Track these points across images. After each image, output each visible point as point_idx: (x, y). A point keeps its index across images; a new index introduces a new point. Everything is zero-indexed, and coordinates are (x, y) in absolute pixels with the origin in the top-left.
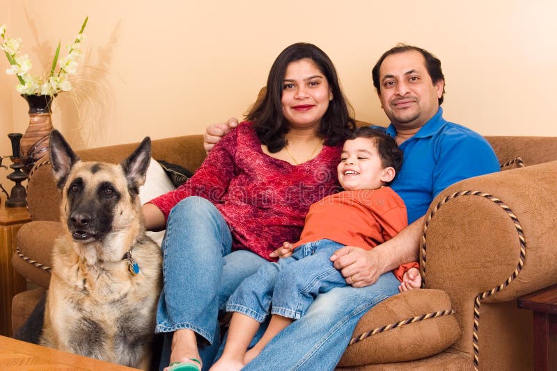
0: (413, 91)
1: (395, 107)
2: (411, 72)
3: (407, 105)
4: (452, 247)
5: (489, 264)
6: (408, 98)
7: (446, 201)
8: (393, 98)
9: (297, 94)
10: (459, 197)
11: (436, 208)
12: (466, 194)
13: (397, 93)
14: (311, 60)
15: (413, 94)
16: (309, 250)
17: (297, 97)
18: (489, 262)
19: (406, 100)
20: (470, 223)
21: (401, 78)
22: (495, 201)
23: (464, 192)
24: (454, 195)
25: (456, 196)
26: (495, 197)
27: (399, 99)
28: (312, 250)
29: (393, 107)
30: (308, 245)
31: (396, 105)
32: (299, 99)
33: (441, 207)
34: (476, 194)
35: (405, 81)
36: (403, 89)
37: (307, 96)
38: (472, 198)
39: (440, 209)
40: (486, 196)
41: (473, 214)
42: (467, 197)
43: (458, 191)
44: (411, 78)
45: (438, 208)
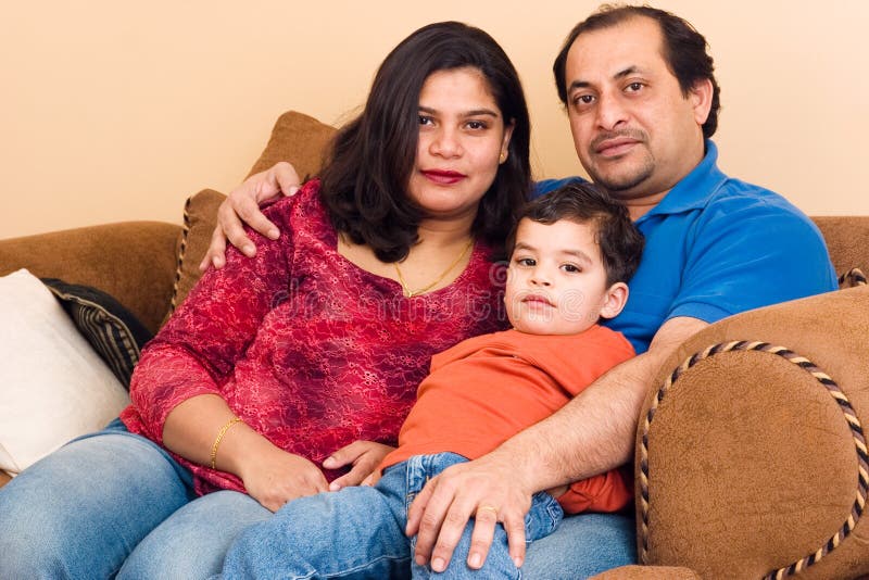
0: (635, 116)
1: (600, 155)
2: (628, 72)
3: (623, 150)
4: (707, 468)
5: (791, 505)
6: (622, 133)
7: (690, 365)
8: (594, 137)
9: (438, 143)
10: (720, 355)
11: (669, 381)
12: (734, 348)
13: (598, 123)
14: (479, 72)
15: (633, 124)
16: (419, 474)
17: (436, 150)
18: (789, 500)
19: (621, 138)
20: (745, 412)
21: (607, 88)
22: (800, 364)
23: (731, 345)
24: (708, 351)
25: (712, 352)
26: (800, 356)
27: (604, 137)
28: (424, 474)
29: (595, 156)
30: (416, 462)
31: (599, 152)
32: (438, 155)
33: (680, 379)
34: (758, 348)
35: (614, 93)
36: (611, 113)
37: (459, 152)
38: (748, 356)
39: (678, 382)
40: (780, 353)
41: (752, 392)
42: (735, 354)
43: (717, 342)
44: (630, 84)
45: (674, 380)
